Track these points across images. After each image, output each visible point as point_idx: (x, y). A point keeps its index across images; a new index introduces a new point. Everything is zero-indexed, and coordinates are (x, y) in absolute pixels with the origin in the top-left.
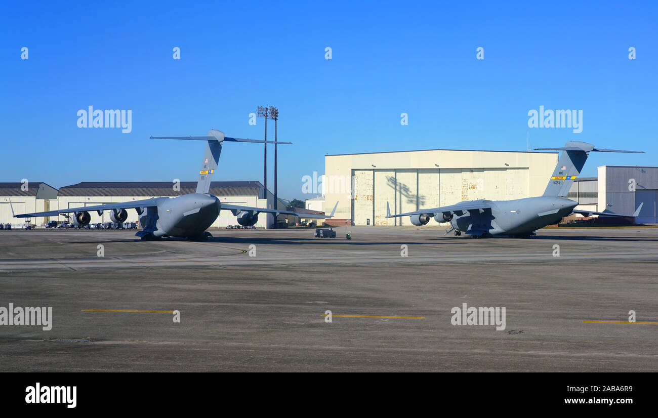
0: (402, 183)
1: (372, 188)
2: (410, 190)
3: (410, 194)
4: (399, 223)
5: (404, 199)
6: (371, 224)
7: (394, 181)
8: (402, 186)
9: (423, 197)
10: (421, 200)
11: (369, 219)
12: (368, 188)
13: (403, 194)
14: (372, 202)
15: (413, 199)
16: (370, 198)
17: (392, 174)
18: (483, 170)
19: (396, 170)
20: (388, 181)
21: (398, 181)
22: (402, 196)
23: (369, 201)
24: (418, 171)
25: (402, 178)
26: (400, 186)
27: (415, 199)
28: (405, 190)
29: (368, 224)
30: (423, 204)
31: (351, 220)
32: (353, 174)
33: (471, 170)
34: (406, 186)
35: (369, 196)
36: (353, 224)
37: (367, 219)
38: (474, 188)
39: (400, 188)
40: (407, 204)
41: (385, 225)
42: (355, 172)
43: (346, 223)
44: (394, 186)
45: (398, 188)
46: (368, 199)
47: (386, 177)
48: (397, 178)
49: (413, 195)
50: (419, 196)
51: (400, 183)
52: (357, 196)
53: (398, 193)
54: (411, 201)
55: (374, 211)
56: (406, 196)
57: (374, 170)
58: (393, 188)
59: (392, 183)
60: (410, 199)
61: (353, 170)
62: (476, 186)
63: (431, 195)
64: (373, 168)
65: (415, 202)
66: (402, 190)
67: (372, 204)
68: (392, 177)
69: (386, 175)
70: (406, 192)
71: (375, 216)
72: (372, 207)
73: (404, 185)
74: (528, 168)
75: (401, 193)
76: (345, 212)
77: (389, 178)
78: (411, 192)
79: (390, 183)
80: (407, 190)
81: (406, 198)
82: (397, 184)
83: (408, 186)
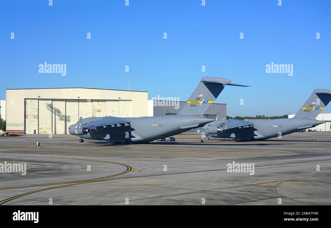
0: (56, 108)
1: (37, 111)
2: (61, 112)
3: (61, 114)
4: (54, 132)
5: (57, 117)
6: (37, 133)
7: (51, 106)
8: (56, 109)
9: (69, 117)
10: (68, 118)
11: (35, 130)
12: (35, 111)
13: (57, 115)
14: (37, 119)
15: (63, 118)
16: (36, 117)
17: (50, 102)
18: (105, 101)
19: (53, 100)
20: (48, 106)
21: (53, 107)
22: (56, 116)
23: (36, 118)
24: (66, 100)
25: (56, 105)
26: (55, 110)
27: (64, 118)
28: (58, 112)
29: (35, 133)
30: (69, 121)
31: (24, 131)
32: (25, 102)
33: (98, 101)
34: (59, 110)
35: (36, 116)
36: (25, 133)
37: (34, 130)
38: (100, 111)
39: (55, 111)
40: (59, 121)
41: (46, 134)
42: (27, 100)
43: (21, 132)
44: (51, 110)
45: (53, 111)
46: (35, 118)
47: (46, 104)
48: (53, 105)
49: (63, 116)
50: (66, 116)
51: (55, 108)
52: (27, 116)
53: (54, 114)
54: (62, 119)
55: (38, 125)
56: (59, 116)
57: (39, 99)
58: (51, 111)
59: (50, 108)
60: (61, 118)
61: (25, 99)
62: (101, 111)
63: (74, 115)
64: (38, 98)
65: (64, 120)
66: (56, 112)
67: (37, 121)
68: (50, 104)
69: (46, 103)
70: (59, 113)
71: (39, 128)
72: (38, 122)
73: (57, 109)
74: (131, 100)
75: (55, 114)
76: (20, 126)
77: (48, 105)
78: (62, 113)
79: (49, 108)
80: (59, 112)
81: (59, 118)
82: (53, 108)
83: (60, 109)
